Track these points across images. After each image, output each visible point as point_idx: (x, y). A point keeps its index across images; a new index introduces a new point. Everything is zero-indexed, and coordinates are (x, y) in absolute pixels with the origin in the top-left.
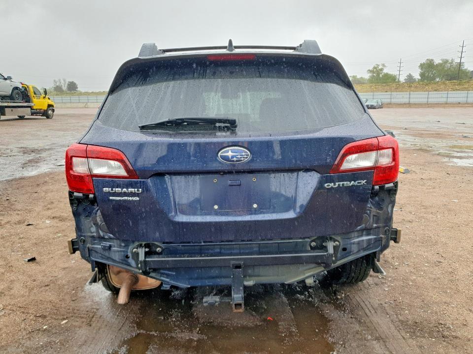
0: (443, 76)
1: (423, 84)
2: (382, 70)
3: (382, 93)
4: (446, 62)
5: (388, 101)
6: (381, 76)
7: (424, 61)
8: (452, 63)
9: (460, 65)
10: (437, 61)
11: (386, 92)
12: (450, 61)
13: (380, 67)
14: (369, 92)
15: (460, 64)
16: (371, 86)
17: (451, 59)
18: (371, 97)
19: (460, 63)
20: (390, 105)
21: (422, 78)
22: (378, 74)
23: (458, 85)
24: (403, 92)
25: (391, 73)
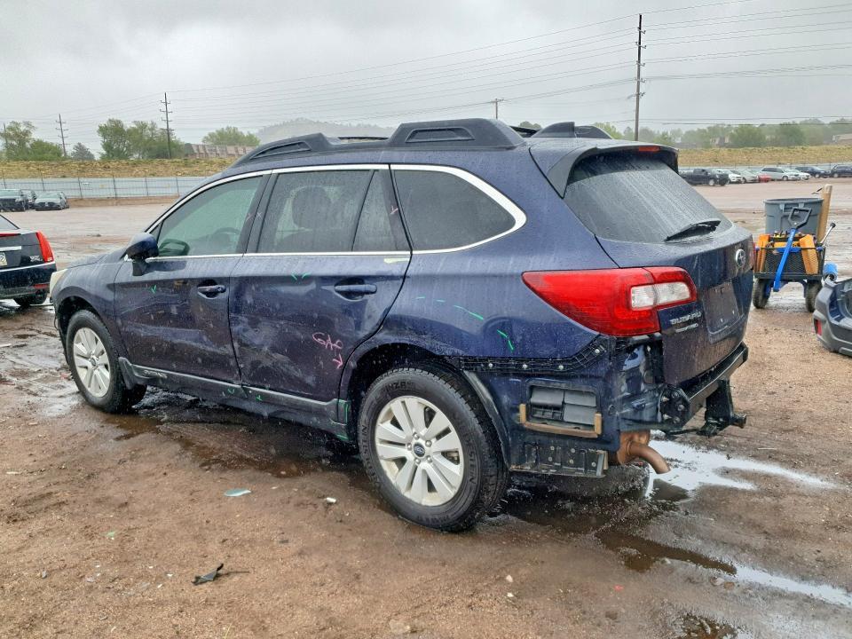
0: (145, 151)
1: (128, 164)
2: (26, 133)
3: (56, 180)
4: (143, 126)
5: (76, 194)
6: (28, 145)
7: (104, 122)
8: (152, 129)
9: (168, 134)
10: (128, 124)
11: (64, 177)
12: (149, 126)
13: (23, 128)
14: (27, 177)
15: (168, 132)
16: (28, 166)
17: (150, 123)
18: (40, 187)
19: (168, 130)
20: (80, 202)
21: (108, 152)
22: (22, 142)
23: (184, 167)
24: (97, 177)
25: (49, 141)
